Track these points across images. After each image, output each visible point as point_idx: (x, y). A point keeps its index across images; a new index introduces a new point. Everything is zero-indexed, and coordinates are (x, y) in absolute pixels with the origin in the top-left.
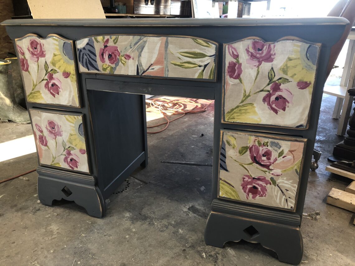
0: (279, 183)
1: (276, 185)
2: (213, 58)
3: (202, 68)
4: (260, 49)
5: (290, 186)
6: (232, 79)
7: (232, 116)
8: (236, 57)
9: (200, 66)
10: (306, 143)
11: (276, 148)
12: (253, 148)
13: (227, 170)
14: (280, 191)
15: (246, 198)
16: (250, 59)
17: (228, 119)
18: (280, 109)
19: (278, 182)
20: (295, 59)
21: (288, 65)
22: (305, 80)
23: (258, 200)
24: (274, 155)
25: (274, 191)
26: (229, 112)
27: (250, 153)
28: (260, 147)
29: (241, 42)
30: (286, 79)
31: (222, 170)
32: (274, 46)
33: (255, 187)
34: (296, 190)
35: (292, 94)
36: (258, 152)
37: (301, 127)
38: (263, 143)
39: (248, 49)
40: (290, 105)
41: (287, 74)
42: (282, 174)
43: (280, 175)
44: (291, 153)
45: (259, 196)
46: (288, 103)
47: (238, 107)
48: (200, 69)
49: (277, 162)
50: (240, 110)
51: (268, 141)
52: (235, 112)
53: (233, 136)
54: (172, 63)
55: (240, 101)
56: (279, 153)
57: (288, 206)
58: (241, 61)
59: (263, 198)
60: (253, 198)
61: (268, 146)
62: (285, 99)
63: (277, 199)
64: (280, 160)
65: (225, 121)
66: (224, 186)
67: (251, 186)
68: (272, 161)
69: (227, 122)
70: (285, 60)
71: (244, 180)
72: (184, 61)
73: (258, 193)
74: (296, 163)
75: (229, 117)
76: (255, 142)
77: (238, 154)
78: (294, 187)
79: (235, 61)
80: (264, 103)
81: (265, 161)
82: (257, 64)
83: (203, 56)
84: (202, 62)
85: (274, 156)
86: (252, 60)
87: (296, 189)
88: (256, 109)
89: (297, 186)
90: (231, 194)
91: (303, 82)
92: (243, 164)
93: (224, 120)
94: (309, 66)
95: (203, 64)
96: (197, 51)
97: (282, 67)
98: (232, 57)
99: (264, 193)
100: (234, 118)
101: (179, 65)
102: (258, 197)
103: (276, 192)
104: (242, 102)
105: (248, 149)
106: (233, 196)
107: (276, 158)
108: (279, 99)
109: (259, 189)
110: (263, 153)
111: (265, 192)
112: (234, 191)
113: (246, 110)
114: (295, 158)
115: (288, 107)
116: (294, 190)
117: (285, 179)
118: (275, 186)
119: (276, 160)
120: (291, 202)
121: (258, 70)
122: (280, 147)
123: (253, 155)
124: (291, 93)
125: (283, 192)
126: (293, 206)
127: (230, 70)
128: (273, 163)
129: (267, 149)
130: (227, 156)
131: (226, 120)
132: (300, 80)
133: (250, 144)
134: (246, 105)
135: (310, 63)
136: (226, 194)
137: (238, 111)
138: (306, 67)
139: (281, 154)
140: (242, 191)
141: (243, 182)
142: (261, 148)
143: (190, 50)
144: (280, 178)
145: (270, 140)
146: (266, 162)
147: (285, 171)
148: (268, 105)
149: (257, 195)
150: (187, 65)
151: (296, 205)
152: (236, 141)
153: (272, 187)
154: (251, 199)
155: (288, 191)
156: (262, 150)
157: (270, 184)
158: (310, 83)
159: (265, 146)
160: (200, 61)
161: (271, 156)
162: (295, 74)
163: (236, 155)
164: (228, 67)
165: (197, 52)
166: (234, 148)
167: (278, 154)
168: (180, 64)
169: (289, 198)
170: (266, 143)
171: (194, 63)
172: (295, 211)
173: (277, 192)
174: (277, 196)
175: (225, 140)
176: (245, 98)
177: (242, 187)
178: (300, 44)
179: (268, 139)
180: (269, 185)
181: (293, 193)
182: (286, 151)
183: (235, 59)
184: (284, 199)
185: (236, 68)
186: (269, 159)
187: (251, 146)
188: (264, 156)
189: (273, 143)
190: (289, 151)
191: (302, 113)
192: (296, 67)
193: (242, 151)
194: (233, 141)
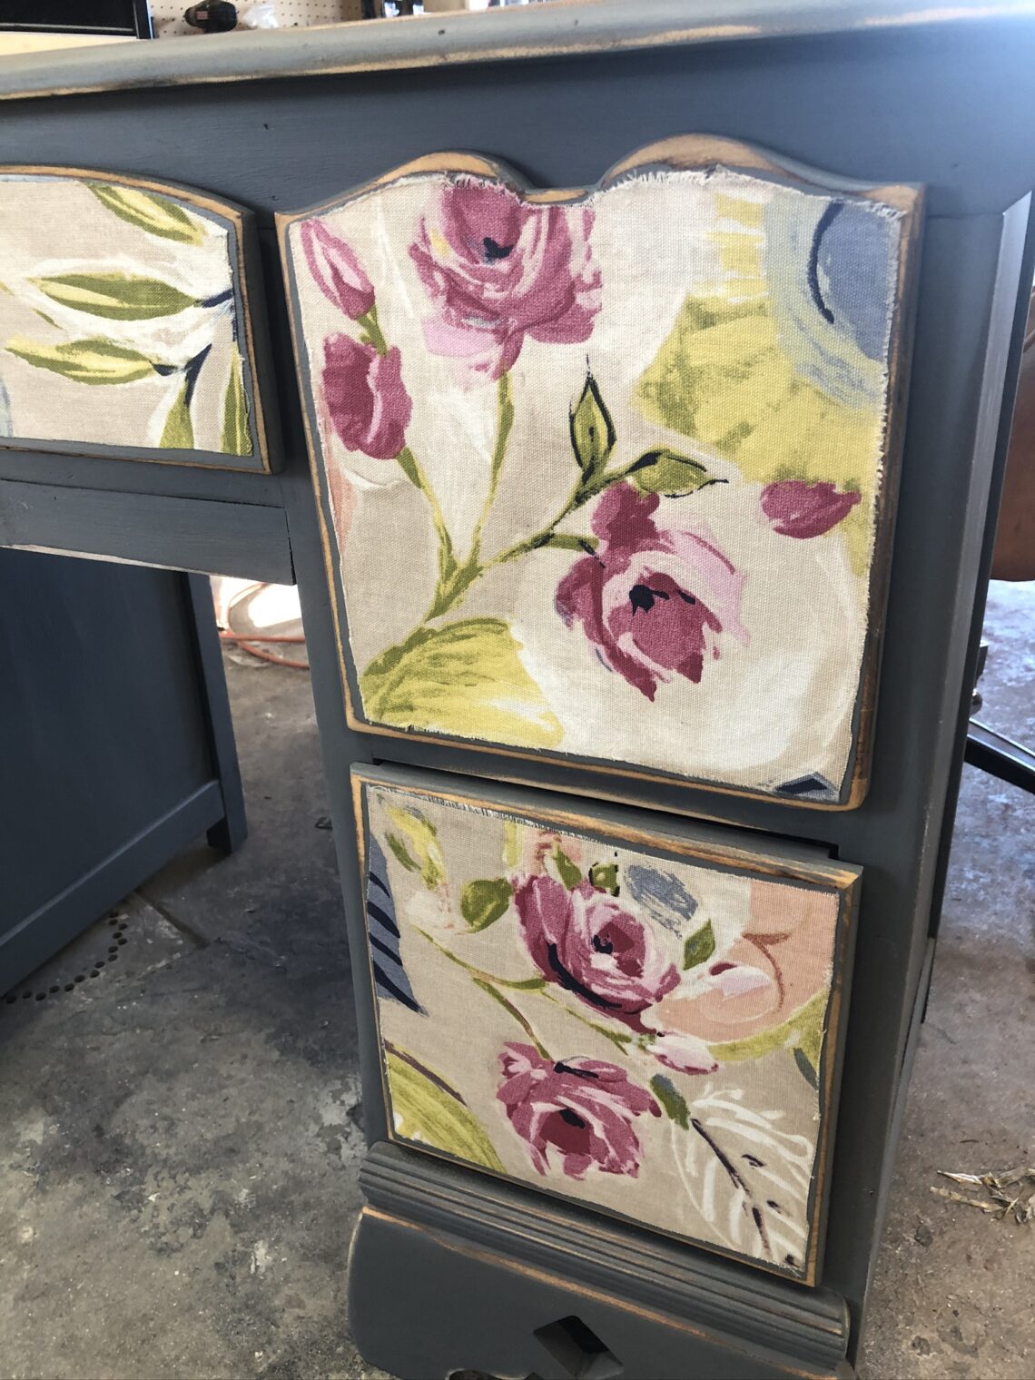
0: (707, 1113)
1: (690, 1123)
2: (223, 315)
3: (178, 381)
4: (500, 241)
5: (768, 1141)
6: (359, 454)
7: (398, 691)
8: (361, 302)
9: (164, 370)
10: (848, 899)
11: (667, 912)
12: (538, 892)
13: (413, 1006)
14: (716, 1160)
15: (535, 1170)
16: (447, 316)
17: (381, 712)
18: (666, 665)
19: (696, 1106)
20: (737, 314)
21: (694, 363)
22: (818, 471)
23: (594, 1184)
24: (662, 950)
25: (683, 1155)
26: (375, 669)
27: (523, 922)
28: (572, 890)
29: (377, 200)
30: (686, 461)
31: (386, 997)
32: (588, 221)
33: (568, 1114)
34: (808, 1172)
35: (732, 569)
36: (567, 921)
37: (810, 795)
38: (591, 872)
39: (423, 249)
40: (726, 640)
41: (688, 429)
42: (715, 1067)
43: (704, 1072)
44: (755, 948)
45: (602, 1169)
46: (717, 627)
47: (419, 638)
48: (165, 389)
49: (679, 993)
50: (436, 659)
51: (615, 861)
52: (408, 672)
53: (417, 813)
54: (17, 353)
55: (429, 602)
56: (690, 944)
57: (766, 1246)
58: (393, 333)
59: (625, 1179)
60: (569, 1170)
61: (616, 893)
62: (690, 599)
63: (699, 1198)
64: (696, 983)
65: (367, 722)
66: (410, 1088)
67: (551, 1108)
68: (651, 977)
69: (375, 724)
70: (668, 324)
71: (512, 1068)
72: (74, 339)
73: (592, 1149)
74: (796, 1012)
75: (384, 700)
76: (540, 857)
77: (461, 922)
78: (801, 1151)
79: (356, 332)
80: (569, 624)
81: (609, 980)
82: (494, 353)
83: (165, 300)
84: (169, 339)
85: (660, 956)
86: (460, 325)
87: (807, 1162)
88: (528, 658)
89: (811, 1149)
90: (450, 1130)
91: (800, 487)
92: (493, 978)
93: (359, 715)
94: (841, 363)
95: (178, 355)
96: (131, 267)
97: (656, 376)
98: (335, 302)
99: (624, 1155)
100: (411, 708)
101: (53, 365)
102: (593, 1168)
103: (690, 1160)
104: (440, 608)
105: (511, 899)
106: (463, 1144)
107: (672, 969)
108: (656, 598)
109: (598, 1130)
110: (595, 931)
111: (632, 1149)
112: (464, 1120)
113: (468, 659)
114: (786, 980)
115: (716, 655)
116: (798, 1168)
117: (737, 1094)
118: (685, 1127)
119: (672, 980)
120: (787, 1233)
121: (503, 395)
122: (690, 908)
123: (542, 933)
124: (727, 562)
125: (731, 1170)
126: (799, 1255)
127: (338, 398)
128: (659, 998)
129: (615, 907)
130: (401, 926)
131: (369, 714)
132: (783, 472)
133: (518, 871)
134: (465, 631)
135: (841, 344)
136: (428, 1128)
137: (425, 664)
138: (817, 372)
139: (699, 947)
140: (508, 1125)
141: (504, 1081)
142: (579, 902)
143: (92, 262)
144: (708, 1087)
145: (626, 858)
146: (613, 982)
147: (733, 1049)
148: (590, 637)
149: (587, 1163)
150: (92, 361)
151: (814, 1250)
152: (438, 844)
153: (668, 1131)
154: (554, 1171)
155: (761, 1164)
156: (589, 912)
157: (657, 1113)
158: (853, 497)
159: (603, 891)
160: (157, 336)
161: (642, 956)
162: (746, 430)
163: (451, 926)
164: (328, 374)
165: (129, 278)
166: (430, 881)
167: (682, 949)
168: (58, 356)
169: (772, 1204)
170: (605, 870)
171: (128, 347)
172: (810, 1282)
173: (701, 1164)
174: (698, 1184)
175: (378, 832)
176: (450, 585)
177: (504, 1107)
178: (760, 194)
179: (613, 849)
180: (646, 1116)
181: (793, 1181)
182: (728, 939)
183: (357, 317)
184: (744, 1205)
185: (371, 382)
186: (631, 968)
187: (522, 882)
188: (602, 945)
189: (644, 880)
190: (746, 936)
191: (814, 705)
192: (744, 376)
193: (480, 903)
194: (420, 842)
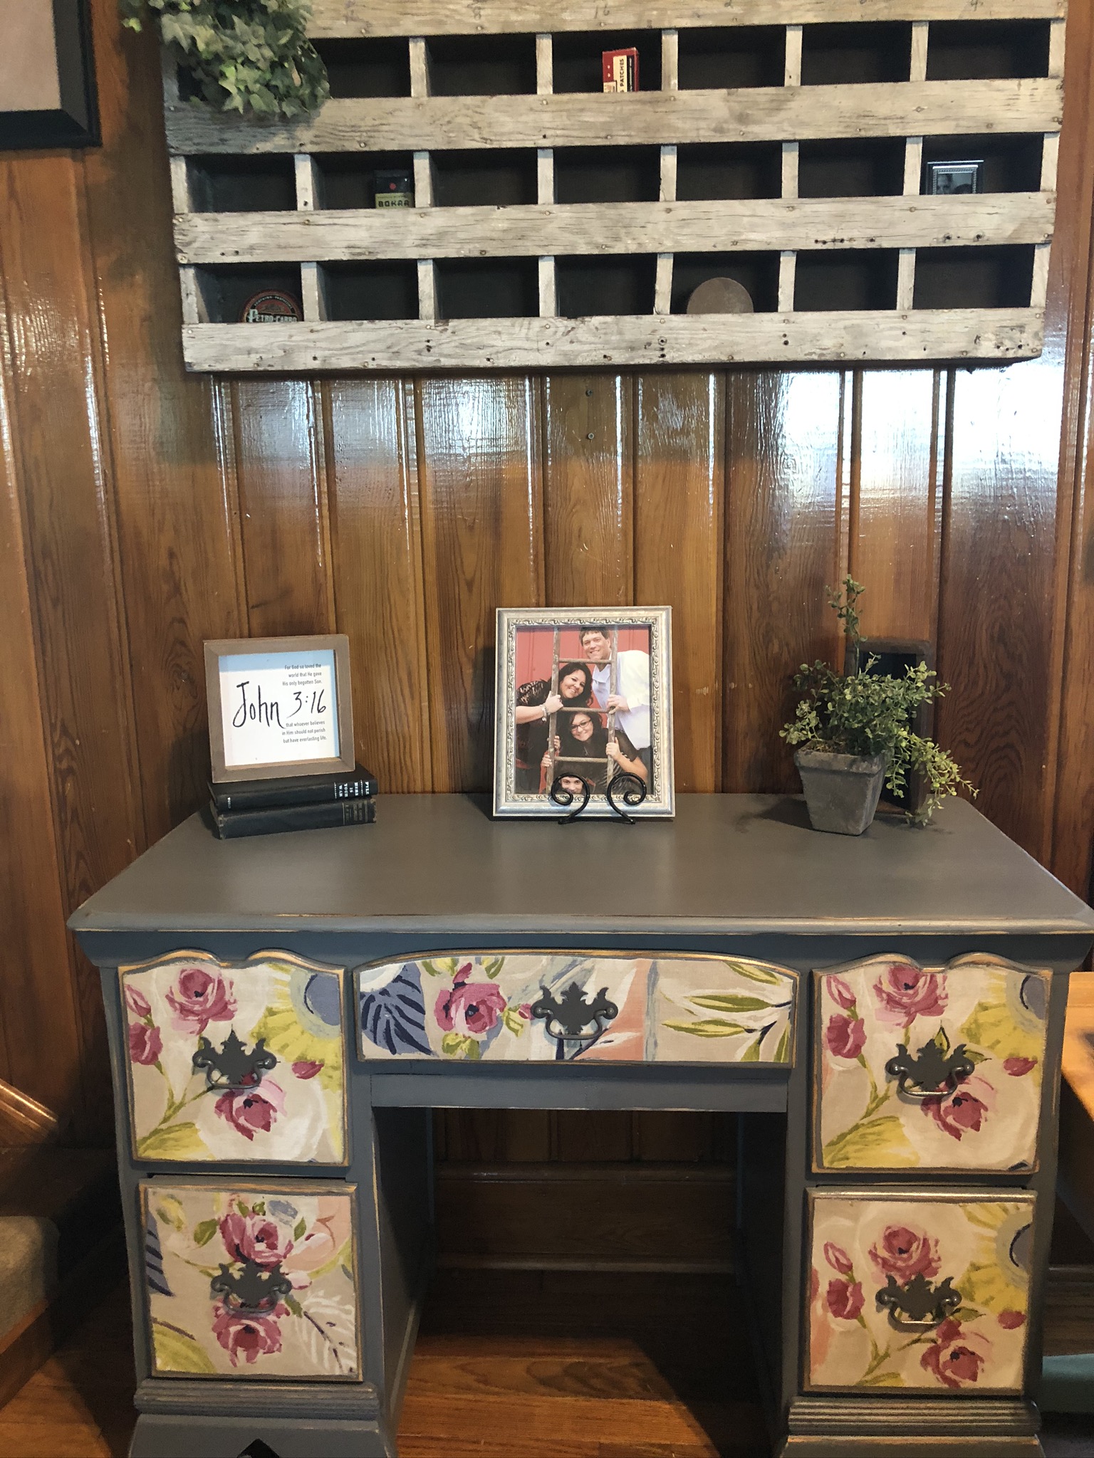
0: (309, 1307)
1: (303, 1314)
5: (337, 1312)
10: (354, 1197)
11: (283, 1216)
12: (230, 1221)
13: (168, 1293)
14: (316, 1329)
15: (231, 1365)
19: (304, 1305)
23: (264, 1364)
24: (284, 1234)
25: (301, 1331)
27: (224, 1237)
28: (245, 1217)
31: (154, 1293)
33: (248, 1329)
34: (353, 1321)
36: (243, 1230)
38: (253, 1208)
42: (311, 1283)
43: (306, 1287)
44: (322, 1225)
45: (265, 1353)
49: (294, 1252)
51: (263, 1200)
53: (172, 1197)
56: (296, 1230)
57: (341, 1367)
59: (276, 1354)
60: (249, 1359)
61: (264, 1214)
63: (310, 1352)
64: (300, 1246)
66: (166, 1340)
67: (239, 1327)
68: (281, 1250)
71: (219, 1313)
73: (260, 1343)
74: (340, 1248)
76: (231, 1205)
77: (193, 1243)
78: (348, 1312)
81: (263, 1255)
85: (285, 1238)
87: (352, 1317)
89: (353, 1310)
90: (187, 1358)
92: (209, 1268)
99: (275, 1342)
102: (260, 1355)
103: (305, 1332)
105: (218, 1227)
106: (195, 1364)
107: (290, 1242)
109: (262, 1334)
110: (256, 1234)
111: (278, 1337)
112: (194, 1349)
114: (335, 1236)
116: (350, 1321)
117: (321, 1293)
118: (300, 1316)
119: (290, 1247)
120: (348, 1356)
122: (296, 1213)
123: (233, 1240)
125: (322, 1332)
126: (354, 1366)
128: (285, 1257)
129: (264, 1221)
130: (163, 1252)
133: (220, 1215)
136: (175, 1361)
139: (299, 1230)
140: (218, 1344)
141: (215, 1320)
142: (248, 1222)
144: (309, 1293)
145: (268, 1198)
146: (267, 1254)
147: (317, 1272)
149: (258, 1352)
151: (360, 1360)
152: (182, 1209)
153: (293, 1323)
154: (243, 1365)
155: (334, 1325)
156: (252, 1226)
157: (288, 1314)
159: (258, 1214)
161: (277, 1239)
163: (189, 1247)
166: (179, 1228)
167: (293, 1233)
169: (341, 1343)
170: (259, 1205)
172: (361, 1379)
173: (309, 1333)
174: (308, 1345)
175: (152, 1210)
177: (216, 1334)
179: (262, 1195)
180: (284, 1316)
181: (347, 1328)
182: (311, 1223)
184: (329, 1349)
186: (272, 1246)
187: (223, 1219)
188: (259, 1240)
189: (275, 1205)
190: (319, 1220)
193: (204, 1232)
194: (173, 1210)
